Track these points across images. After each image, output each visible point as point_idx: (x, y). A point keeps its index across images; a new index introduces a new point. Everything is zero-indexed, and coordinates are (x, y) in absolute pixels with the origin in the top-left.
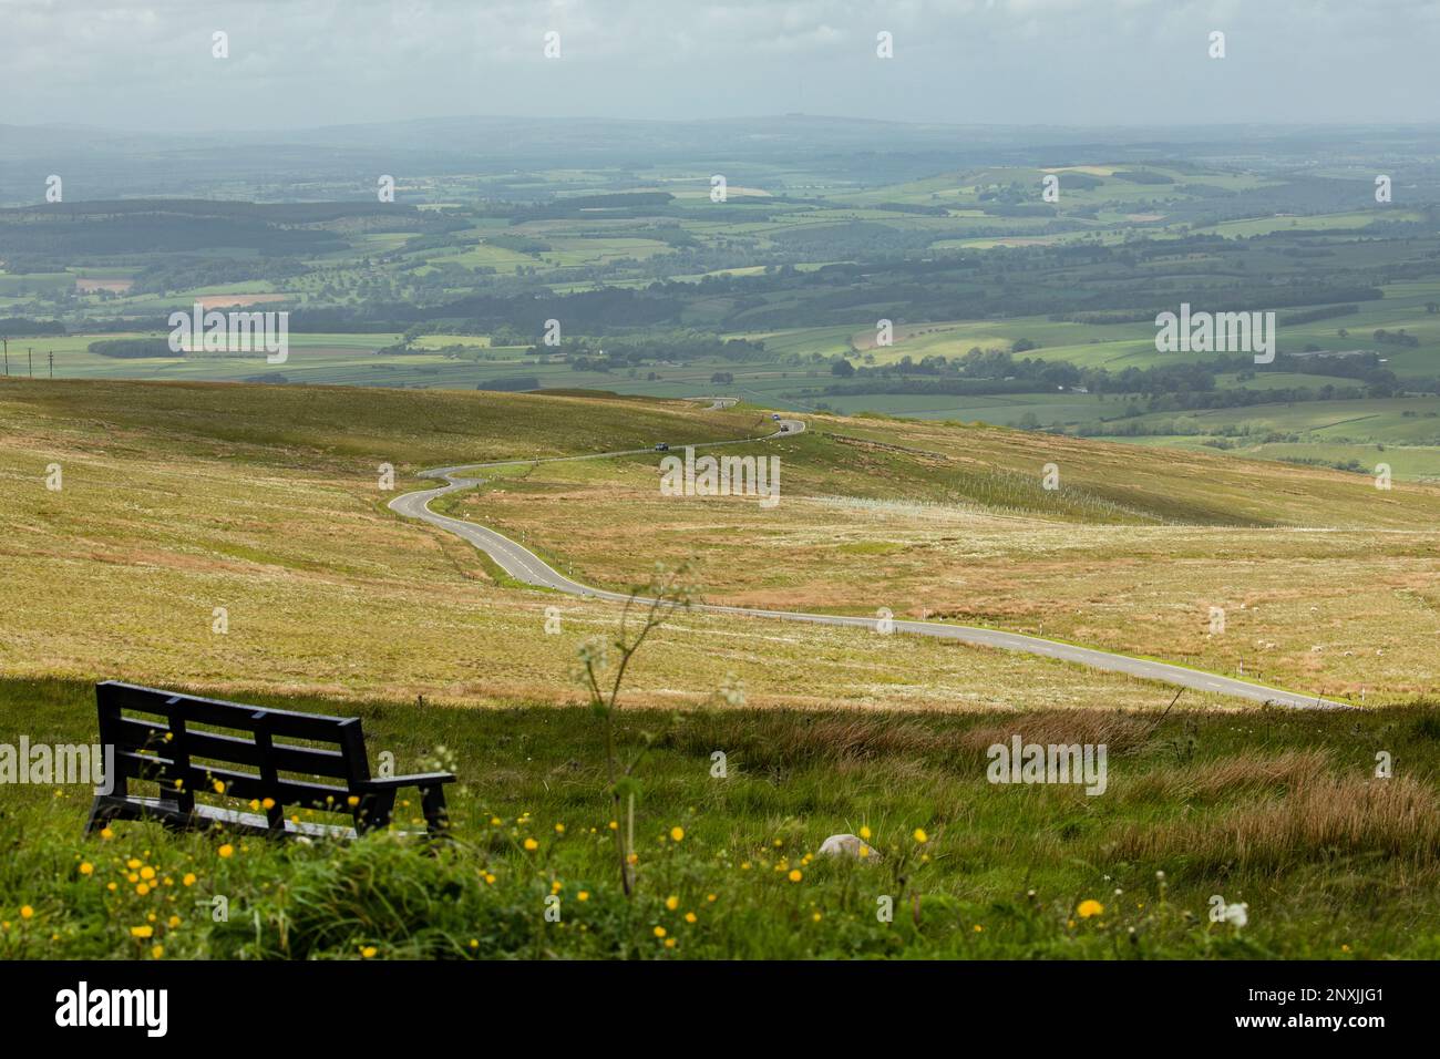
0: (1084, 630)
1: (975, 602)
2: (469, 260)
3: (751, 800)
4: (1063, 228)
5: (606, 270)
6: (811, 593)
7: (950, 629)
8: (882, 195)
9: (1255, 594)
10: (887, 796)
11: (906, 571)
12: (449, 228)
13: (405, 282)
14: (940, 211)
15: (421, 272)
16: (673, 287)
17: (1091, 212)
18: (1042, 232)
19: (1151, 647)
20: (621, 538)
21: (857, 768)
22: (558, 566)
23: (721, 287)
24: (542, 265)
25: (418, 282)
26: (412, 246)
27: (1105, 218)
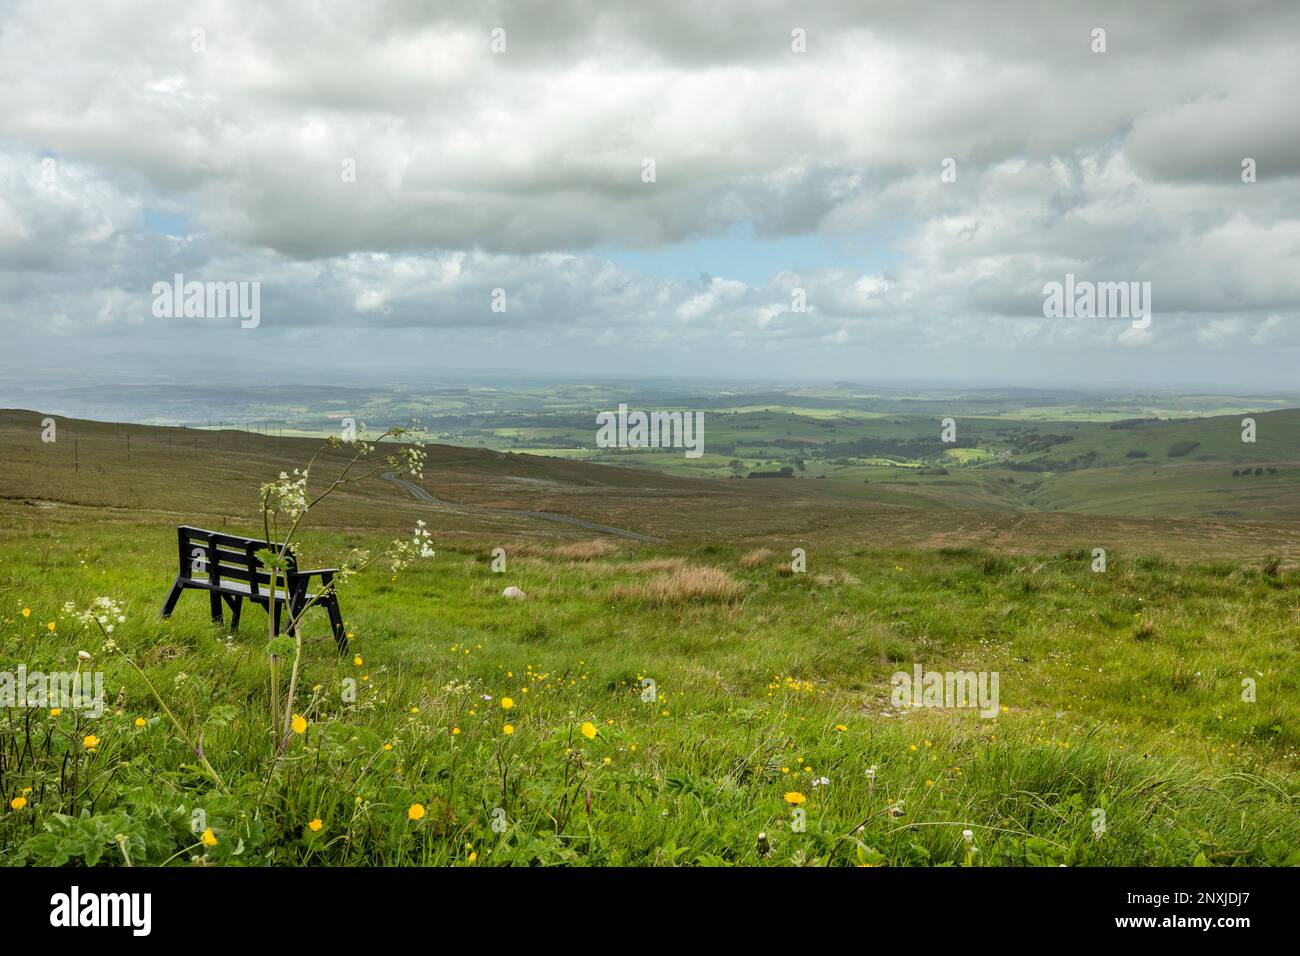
0: (583, 516)
1: (552, 508)
2: (410, 406)
3: (480, 572)
4: (579, 403)
5: (448, 410)
6: (505, 504)
7: (547, 515)
8: (529, 392)
9: (632, 507)
10: (528, 572)
11: (533, 498)
12: (404, 398)
13: (389, 412)
14: (545, 397)
15: (395, 409)
16: (468, 416)
17: (588, 398)
18: (574, 403)
19: (603, 522)
20: (450, 487)
21: (518, 561)
22: (431, 494)
23: (482, 417)
24: (430, 409)
25: (393, 412)
26: (392, 402)
27: (592, 400)
